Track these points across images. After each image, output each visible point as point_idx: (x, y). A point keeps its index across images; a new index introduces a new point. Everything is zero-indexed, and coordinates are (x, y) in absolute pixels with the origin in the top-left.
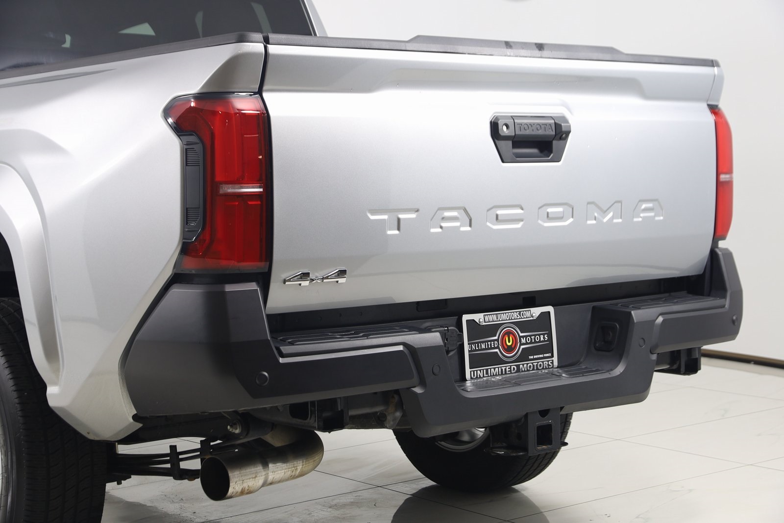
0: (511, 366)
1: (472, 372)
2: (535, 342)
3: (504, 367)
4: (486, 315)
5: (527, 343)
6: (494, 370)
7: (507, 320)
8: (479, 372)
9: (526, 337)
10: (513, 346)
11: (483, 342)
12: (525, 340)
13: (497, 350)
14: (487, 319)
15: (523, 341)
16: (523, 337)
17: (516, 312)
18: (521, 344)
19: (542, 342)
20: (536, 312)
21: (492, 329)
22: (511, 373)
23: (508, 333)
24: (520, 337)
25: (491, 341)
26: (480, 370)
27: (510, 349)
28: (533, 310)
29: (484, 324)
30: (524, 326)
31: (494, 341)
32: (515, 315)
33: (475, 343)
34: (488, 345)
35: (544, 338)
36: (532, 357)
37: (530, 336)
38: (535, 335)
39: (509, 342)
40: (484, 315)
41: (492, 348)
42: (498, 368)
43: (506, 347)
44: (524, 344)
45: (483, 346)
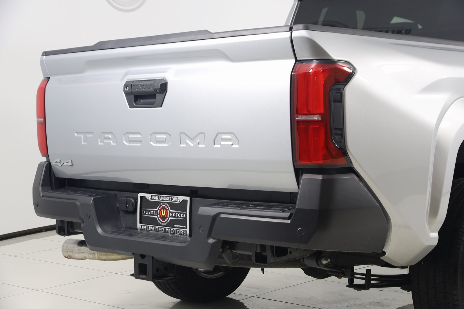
0: (161, 228)
1: (141, 226)
2: (178, 217)
3: (158, 227)
4: (153, 195)
5: (173, 217)
6: (152, 227)
7: (163, 200)
8: (144, 226)
9: (173, 213)
10: (165, 217)
11: (150, 210)
12: (172, 214)
13: (156, 217)
14: (153, 198)
15: (171, 215)
16: (171, 212)
17: (170, 197)
18: (170, 217)
19: (182, 218)
20: (181, 198)
21: (155, 204)
22: (161, 232)
23: (164, 208)
24: (170, 212)
25: (154, 211)
26: (145, 226)
27: (163, 218)
28: (179, 197)
29: (151, 200)
30: (173, 206)
31: (155, 211)
32: (169, 198)
33: (146, 210)
34: (152, 212)
35: (183, 216)
36: (175, 226)
37: (175, 213)
38: (178, 213)
39: (163, 214)
40: (152, 195)
41: (154, 215)
42: (154, 227)
43: (161, 216)
44: (171, 217)
45: (150, 213)
